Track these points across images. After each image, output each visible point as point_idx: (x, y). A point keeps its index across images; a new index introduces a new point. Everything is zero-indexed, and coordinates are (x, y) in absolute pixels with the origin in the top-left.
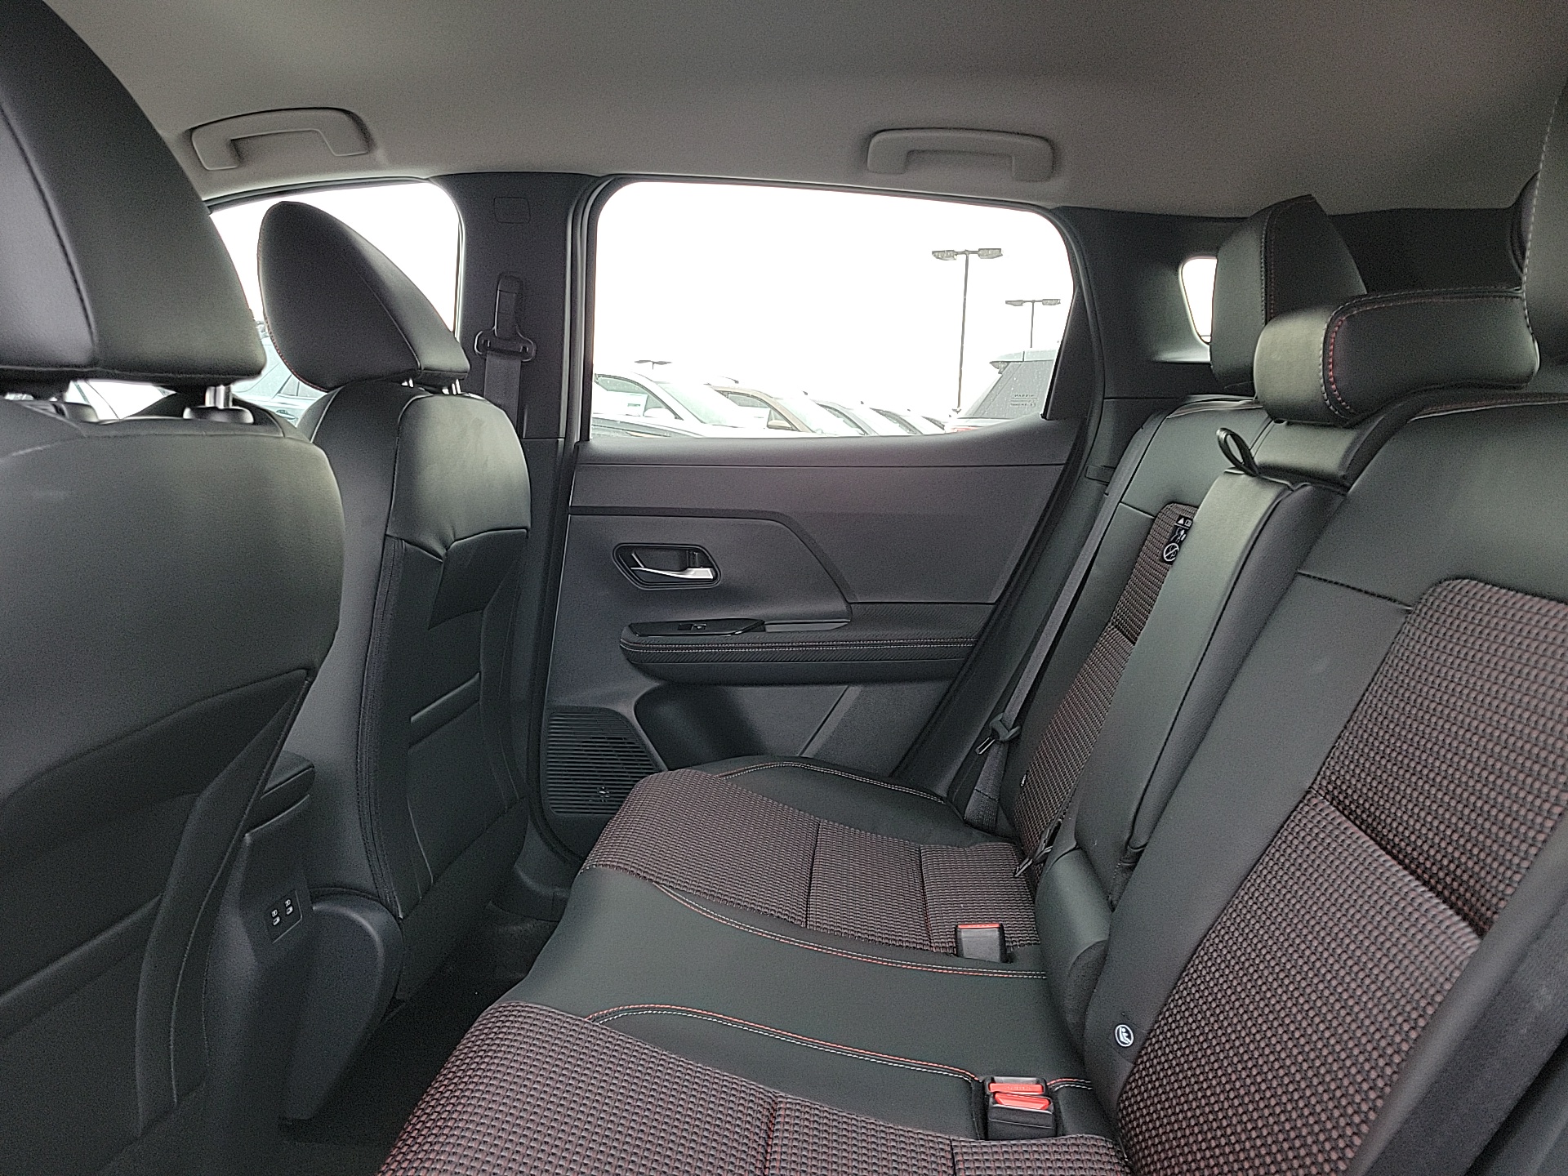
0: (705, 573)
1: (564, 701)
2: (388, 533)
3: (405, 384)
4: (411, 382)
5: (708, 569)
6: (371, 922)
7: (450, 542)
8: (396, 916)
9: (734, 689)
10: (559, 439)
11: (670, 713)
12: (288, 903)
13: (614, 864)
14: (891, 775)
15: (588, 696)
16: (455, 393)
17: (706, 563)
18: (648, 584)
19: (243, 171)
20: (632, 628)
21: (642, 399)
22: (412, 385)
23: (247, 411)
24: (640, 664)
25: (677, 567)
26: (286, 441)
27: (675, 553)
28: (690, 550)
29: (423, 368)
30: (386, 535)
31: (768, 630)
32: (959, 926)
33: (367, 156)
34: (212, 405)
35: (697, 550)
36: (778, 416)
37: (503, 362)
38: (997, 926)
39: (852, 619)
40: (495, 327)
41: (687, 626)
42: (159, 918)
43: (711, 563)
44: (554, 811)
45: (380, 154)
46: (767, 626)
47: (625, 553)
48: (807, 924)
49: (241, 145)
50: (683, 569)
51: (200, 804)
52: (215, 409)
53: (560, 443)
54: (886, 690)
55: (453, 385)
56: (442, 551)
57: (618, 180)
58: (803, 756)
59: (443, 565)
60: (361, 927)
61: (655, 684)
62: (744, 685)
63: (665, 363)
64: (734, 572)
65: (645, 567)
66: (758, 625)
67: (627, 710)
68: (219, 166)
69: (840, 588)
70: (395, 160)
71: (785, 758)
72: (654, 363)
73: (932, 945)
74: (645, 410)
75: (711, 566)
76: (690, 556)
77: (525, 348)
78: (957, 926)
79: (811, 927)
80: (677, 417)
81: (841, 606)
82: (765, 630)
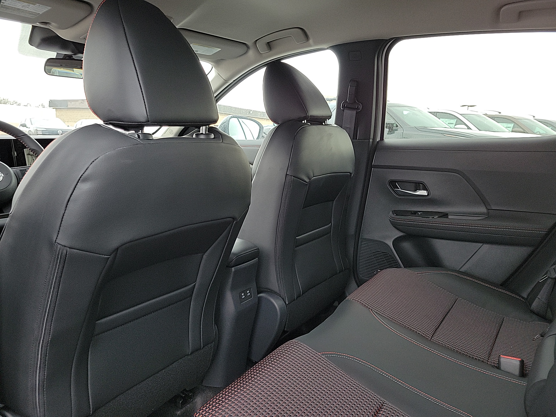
0: (424, 193)
1: (366, 236)
2: (287, 173)
3: (303, 122)
4: (305, 121)
5: (425, 191)
6: (277, 304)
7: (311, 177)
8: (285, 303)
9: (432, 239)
10: (370, 140)
11: (407, 246)
12: (248, 292)
13: (357, 300)
14: (501, 285)
15: (376, 236)
16: (326, 124)
17: (425, 189)
18: (400, 195)
19: (271, 52)
20: (395, 212)
21: (454, 121)
22: (306, 122)
23: (213, 134)
24: (396, 226)
25: (414, 189)
26: (223, 144)
27: (413, 184)
28: (419, 183)
29: (309, 116)
30: (287, 174)
31: (449, 218)
32: (501, 356)
33: (307, 42)
34: (202, 132)
35: (421, 184)
36: (518, 127)
37: (350, 112)
38: (520, 359)
39: (488, 216)
40: (348, 100)
41: (415, 213)
42: (195, 289)
43: (427, 189)
44: (361, 276)
45: (311, 41)
46: (449, 216)
47: (393, 183)
48: (431, 339)
49: (271, 44)
50: (415, 191)
51: (204, 257)
52: (202, 134)
53: (370, 141)
54: (502, 248)
55: (326, 121)
56: (307, 180)
57: (396, 40)
58: (460, 270)
59: (308, 185)
60: (274, 305)
61: (401, 234)
62: (437, 238)
63: (474, 106)
64: (436, 193)
65: (401, 189)
66: (445, 215)
67: (391, 244)
68: (265, 52)
69: (485, 202)
70: (316, 43)
71: (453, 271)
72: (468, 106)
73: (489, 361)
74: (455, 125)
75: (427, 190)
76: (418, 186)
77: (358, 107)
78: (500, 355)
79: (433, 340)
80: (469, 128)
81: (483, 210)
82: (447, 217)
